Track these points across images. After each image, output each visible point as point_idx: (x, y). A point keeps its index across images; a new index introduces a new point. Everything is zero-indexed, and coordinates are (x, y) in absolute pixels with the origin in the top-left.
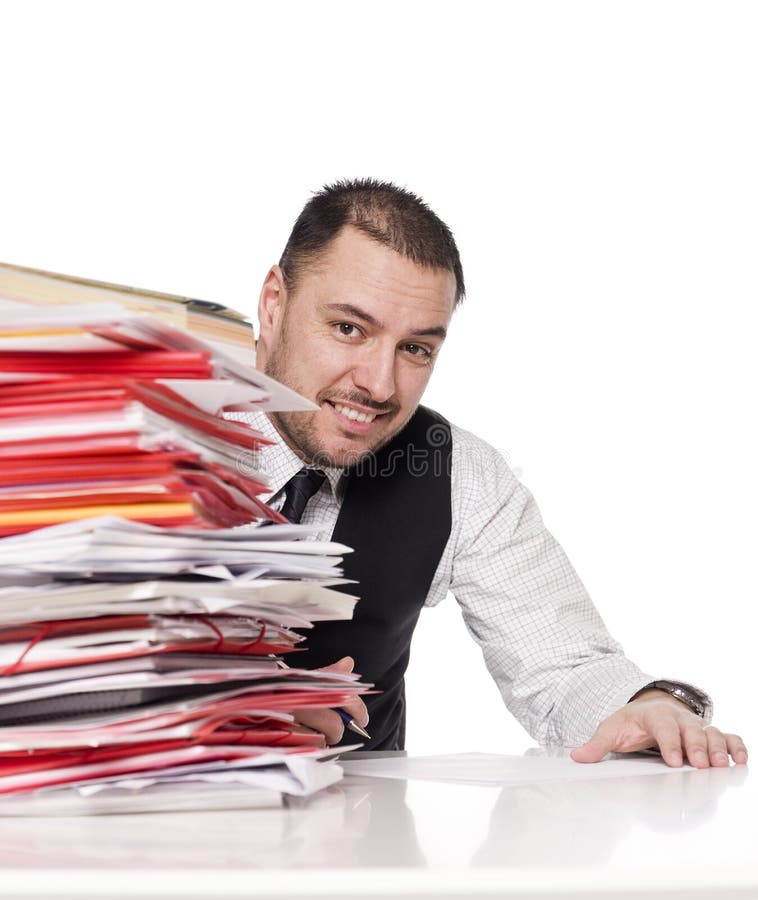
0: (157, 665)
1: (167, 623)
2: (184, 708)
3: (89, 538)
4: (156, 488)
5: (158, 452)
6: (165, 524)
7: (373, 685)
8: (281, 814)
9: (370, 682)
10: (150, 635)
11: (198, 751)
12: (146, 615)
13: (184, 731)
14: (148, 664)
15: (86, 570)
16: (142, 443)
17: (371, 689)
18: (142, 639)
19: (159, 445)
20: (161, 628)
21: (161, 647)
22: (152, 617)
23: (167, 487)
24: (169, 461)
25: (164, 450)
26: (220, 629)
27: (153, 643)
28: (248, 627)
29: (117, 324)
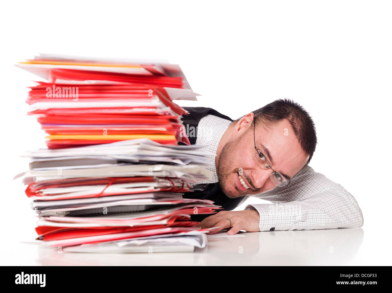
0: (155, 196)
1: (161, 180)
2: (166, 213)
3: (138, 146)
4: (163, 129)
5: (162, 115)
6: (163, 143)
7: (221, 207)
8: (193, 255)
9: (220, 205)
10: (155, 185)
11: (168, 230)
12: (153, 177)
13: (165, 222)
14: (152, 196)
15: (136, 159)
16: (158, 111)
17: (220, 208)
18: (152, 186)
19: (163, 112)
20: (159, 182)
21: (159, 189)
22: (155, 178)
23: (167, 129)
24: (167, 119)
25: (165, 114)
26: (174, 183)
27: (155, 188)
28: (179, 182)
29: (153, 65)
